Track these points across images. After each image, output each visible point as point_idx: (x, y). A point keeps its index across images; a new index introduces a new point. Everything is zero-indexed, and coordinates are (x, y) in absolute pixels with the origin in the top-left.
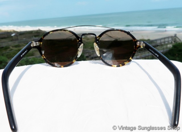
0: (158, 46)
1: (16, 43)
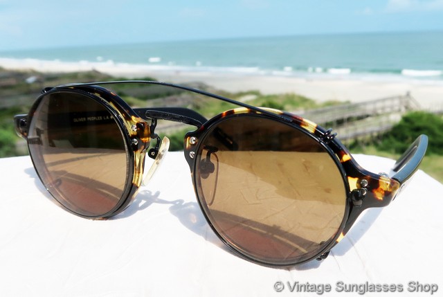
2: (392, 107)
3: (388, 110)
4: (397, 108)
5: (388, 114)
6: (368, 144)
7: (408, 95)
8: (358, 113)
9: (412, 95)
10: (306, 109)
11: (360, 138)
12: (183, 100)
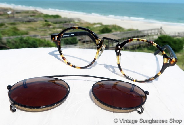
0: (145, 36)
1: (12, 21)
2: (154, 33)
3: (153, 34)
4: (156, 33)
5: (153, 35)
6: (144, 47)
7: (161, 28)
8: (141, 35)
9: (163, 28)
10: (120, 32)
11: (141, 45)
12: (71, 24)
